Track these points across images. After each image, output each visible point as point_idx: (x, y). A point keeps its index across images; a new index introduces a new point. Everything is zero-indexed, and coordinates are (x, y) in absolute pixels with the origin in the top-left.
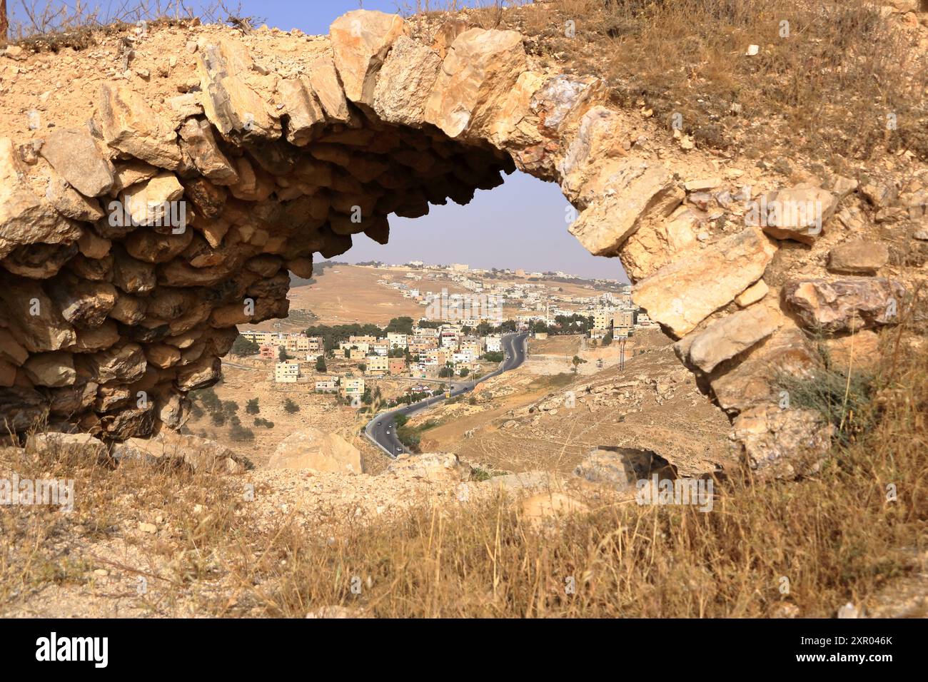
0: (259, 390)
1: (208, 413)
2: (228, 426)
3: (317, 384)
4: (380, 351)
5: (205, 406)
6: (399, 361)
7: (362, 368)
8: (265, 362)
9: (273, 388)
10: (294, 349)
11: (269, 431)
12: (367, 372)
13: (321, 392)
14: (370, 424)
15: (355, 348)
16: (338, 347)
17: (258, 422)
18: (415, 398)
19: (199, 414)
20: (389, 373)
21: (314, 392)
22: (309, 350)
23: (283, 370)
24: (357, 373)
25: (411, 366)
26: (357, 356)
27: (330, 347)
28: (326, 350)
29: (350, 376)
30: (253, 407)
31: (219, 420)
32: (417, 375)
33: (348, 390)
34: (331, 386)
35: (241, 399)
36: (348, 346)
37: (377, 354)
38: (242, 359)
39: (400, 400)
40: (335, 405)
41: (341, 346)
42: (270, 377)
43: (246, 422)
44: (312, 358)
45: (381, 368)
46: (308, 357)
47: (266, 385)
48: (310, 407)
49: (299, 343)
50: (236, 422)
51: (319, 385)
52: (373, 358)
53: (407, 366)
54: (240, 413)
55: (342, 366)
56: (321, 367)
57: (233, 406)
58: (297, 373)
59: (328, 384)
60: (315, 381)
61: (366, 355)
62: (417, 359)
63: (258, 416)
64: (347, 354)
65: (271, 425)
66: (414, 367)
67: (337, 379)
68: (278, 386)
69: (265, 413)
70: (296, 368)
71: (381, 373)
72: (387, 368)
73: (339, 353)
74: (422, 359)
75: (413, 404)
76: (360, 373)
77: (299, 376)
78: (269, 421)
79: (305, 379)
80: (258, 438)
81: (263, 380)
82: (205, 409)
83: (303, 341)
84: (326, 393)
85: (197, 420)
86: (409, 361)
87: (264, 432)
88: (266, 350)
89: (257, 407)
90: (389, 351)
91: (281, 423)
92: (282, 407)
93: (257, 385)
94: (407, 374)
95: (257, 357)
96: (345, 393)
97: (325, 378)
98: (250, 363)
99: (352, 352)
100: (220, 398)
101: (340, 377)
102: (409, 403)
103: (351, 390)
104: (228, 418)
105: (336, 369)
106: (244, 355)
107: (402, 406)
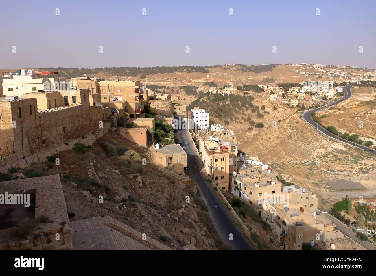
0: (265, 103)
1: (250, 109)
2: (256, 113)
3: (283, 101)
4: (302, 92)
5: (249, 107)
6: (308, 95)
7: (297, 97)
8: (266, 94)
9: (269, 102)
10: (275, 90)
11: (268, 115)
12: (298, 98)
13: (284, 104)
14: (302, 115)
15: (294, 90)
16: (288, 90)
17: (265, 112)
18: (316, 107)
19: (247, 109)
20: (305, 98)
21: (282, 104)
22: (280, 91)
23: (272, 97)
24: (295, 98)
25: (312, 96)
26: (294, 93)
27: (286, 91)
28: (285, 91)
29: (292, 99)
30: (263, 108)
31: (253, 111)
32: (314, 99)
33: (292, 103)
34: (287, 102)
35: (260, 105)
36: (292, 90)
37: (301, 93)
38: (259, 93)
39: (310, 108)
40: (288, 108)
41: (290, 90)
42: (268, 99)
43: (261, 112)
44: (281, 93)
45: (303, 97)
46: (279, 93)
47: (267, 101)
48: (280, 108)
49: (276, 89)
50: (258, 112)
51: (283, 102)
52: (300, 94)
53: (311, 96)
54: (260, 109)
55: (290, 96)
56: (283, 96)
57: (257, 107)
58: (276, 98)
59: (286, 101)
60: (282, 100)
61: (298, 93)
62: (314, 94)
63: (265, 110)
64: (292, 92)
65: (269, 113)
66: (313, 97)
67: (289, 100)
68: (271, 102)
69: (267, 110)
70: (276, 96)
71: (302, 98)
72: (304, 97)
73: (289, 92)
74: (316, 94)
75: (315, 109)
76: (296, 98)
77: (277, 99)
78: (268, 112)
79: (279, 100)
80: (265, 117)
81: (266, 100)
82: (249, 108)
83: (278, 88)
84: (285, 104)
85: (247, 111)
86: (311, 95)
87: (267, 115)
88: (266, 91)
89: (265, 108)
90: (305, 92)
91: (272, 113)
92: (272, 108)
93: (264, 101)
94: (311, 99)
95: (264, 93)
96: (291, 105)
97: (285, 100)
98: (261, 95)
99: (293, 92)
100: (254, 105)
101: (290, 99)
102: (314, 109)
103: (293, 103)
104: (256, 111)
105: (288, 97)
106: (260, 92)
107: (311, 109)
